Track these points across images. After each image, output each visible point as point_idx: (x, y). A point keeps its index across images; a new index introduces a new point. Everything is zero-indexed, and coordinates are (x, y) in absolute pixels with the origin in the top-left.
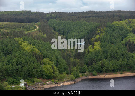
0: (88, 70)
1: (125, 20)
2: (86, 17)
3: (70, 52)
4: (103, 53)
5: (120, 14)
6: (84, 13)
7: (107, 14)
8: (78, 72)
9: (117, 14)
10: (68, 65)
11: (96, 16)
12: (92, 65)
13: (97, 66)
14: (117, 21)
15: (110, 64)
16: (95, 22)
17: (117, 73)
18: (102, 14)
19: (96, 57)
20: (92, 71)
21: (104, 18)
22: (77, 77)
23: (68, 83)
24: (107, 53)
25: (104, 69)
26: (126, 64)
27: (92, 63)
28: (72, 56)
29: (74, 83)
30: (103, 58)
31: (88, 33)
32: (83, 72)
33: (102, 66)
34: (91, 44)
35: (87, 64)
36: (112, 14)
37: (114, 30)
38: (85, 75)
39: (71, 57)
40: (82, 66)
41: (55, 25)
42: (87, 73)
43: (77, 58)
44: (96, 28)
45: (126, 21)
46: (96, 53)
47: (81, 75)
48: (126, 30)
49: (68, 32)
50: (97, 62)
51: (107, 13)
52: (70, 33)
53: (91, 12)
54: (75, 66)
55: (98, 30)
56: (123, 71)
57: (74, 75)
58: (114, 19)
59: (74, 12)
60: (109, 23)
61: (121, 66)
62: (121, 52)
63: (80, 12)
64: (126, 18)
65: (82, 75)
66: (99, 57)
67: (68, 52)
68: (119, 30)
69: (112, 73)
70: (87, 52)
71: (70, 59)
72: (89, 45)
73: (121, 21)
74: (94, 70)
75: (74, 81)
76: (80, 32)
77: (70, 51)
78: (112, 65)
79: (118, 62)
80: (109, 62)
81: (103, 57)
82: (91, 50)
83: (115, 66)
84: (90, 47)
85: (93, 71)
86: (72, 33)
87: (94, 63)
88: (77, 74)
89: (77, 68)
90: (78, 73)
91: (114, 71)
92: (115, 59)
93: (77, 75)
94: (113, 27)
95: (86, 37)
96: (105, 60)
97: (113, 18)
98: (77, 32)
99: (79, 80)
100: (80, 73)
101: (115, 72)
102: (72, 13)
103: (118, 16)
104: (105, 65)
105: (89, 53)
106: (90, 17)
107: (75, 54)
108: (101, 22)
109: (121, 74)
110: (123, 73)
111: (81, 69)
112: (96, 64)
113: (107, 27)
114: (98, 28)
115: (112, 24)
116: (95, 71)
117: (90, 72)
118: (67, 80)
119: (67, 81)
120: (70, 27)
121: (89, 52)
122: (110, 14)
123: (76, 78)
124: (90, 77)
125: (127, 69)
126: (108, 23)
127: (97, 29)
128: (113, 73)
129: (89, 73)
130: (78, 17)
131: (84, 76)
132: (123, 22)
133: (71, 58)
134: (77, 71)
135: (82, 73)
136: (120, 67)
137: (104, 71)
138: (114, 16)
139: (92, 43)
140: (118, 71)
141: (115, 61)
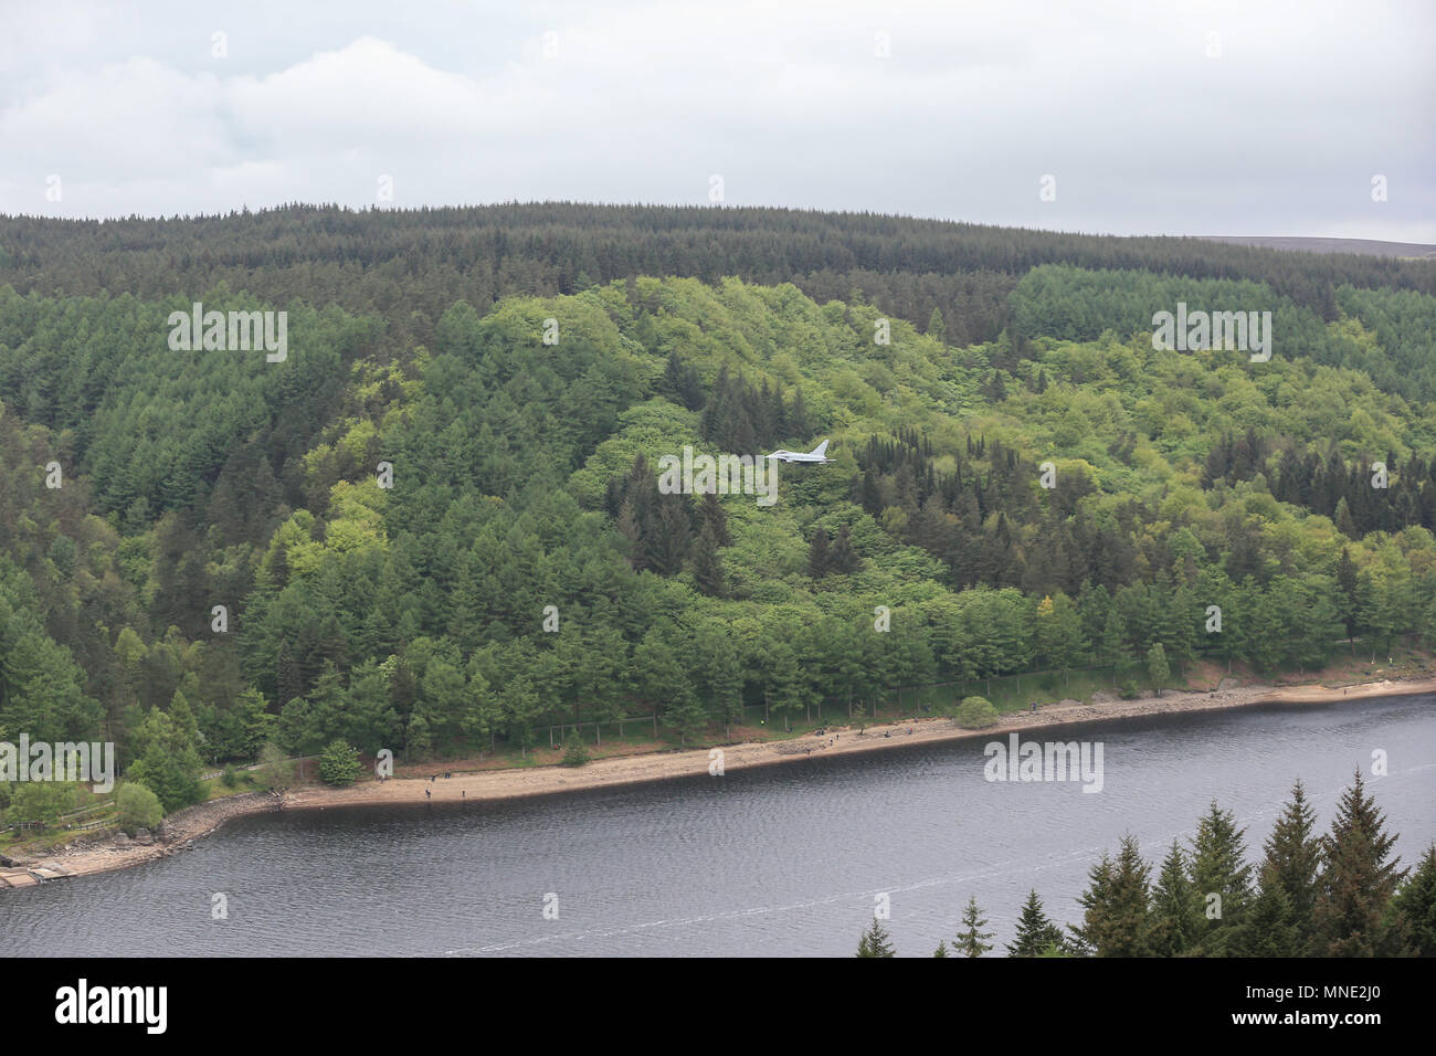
0: (275, 732)
1: (605, 281)
2: (253, 262)
3: (111, 578)
4: (411, 585)
5: (557, 230)
6: (241, 223)
7: (437, 233)
8: (191, 753)
9: (535, 232)
10: (101, 690)
11: (340, 255)
12: (314, 693)
13: (358, 697)
14: (533, 292)
15: (478, 677)
16: (335, 309)
17: (541, 756)
18: (397, 237)
19: (347, 615)
20: (315, 746)
21: (413, 267)
22: (184, 798)
23: (103, 858)
24: (444, 582)
25: (418, 720)
26: (615, 676)
27: (306, 677)
28: (131, 608)
29: (153, 850)
30: (412, 626)
31: (276, 402)
32: (232, 751)
33: (405, 696)
34: (298, 501)
35: (267, 686)
36: (492, 229)
37: (503, 375)
38: (248, 780)
39: (122, 619)
40: (223, 700)
42: (273, 760)
43: (173, 628)
44: (348, 354)
45: (613, 292)
46: (347, 580)
47: (211, 778)
48: (613, 376)
49: (95, 394)
50: (358, 660)
51: (446, 224)
52: (112, 406)
53: (300, 212)
54: (164, 699)
55: (359, 378)
56: (589, 736)
57: (156, 780)
58: (503, 274)
59: (147, 216)
60: (459, 317)
61: (571, 693)
62: (573, 570)
63: (200, 220)
64: (610, 266)
65: (229, 782)
66: (376, 615)
67: (99, 575)
68: (544, 369)
69: (491, 754)
70: (262, 573)
71: (114, 637)
72: (283, 507)
73: (563, 299)
74: (332, 736)
75: (157, 833)
76: (198, 397)
77: (117, 569)
78: (496, 687)
79: (544, 655)
80: (466, 656)
81: (409, 618)
82: (305, 554)
83: (522, 693)
84: (289, 527)
85: (326, 743)
86: (128, 404)
87: (329, 675)
88: (183, 774)
89: (180, 720)
90: (189, 767)
91: (509, 741)
92: (516, 632)
93: (177, 782)
94: (497, 349)
95: (254, 438)
96: (424, 641)
97: (497, 268)
98: (176, 395)
99: (198, 824)
100: (210, 763)
101: (517, 747)
102: (134, 223)
103: (531, 248)
104: (429, 689)
105: (283, 583)
106: (287, 259)
107: (159, 596)
108: (383, 307)
109: (576, 762)
110: (590, 751)
111: (214, 728)
112: (346, 684)
113: (438, 347)
114: (363, 355)
115: (483, 322)
116: (340, 744)
117: (293, 753)
118: (93, 826)
119: (92, 841)
120: (110, 354)
121: (281, 571)
122: (469, 234)
123: (170, 808)
124: (292, 800)
125: (622, 717)
126: (449, 318)
127: (357, 365)
128: (503, 760)
129: (287, 762)
130: (187, 264)
131: (244, 790)
132: (590, 305)
133: (127, 633)
134: (176, 745)
135: (222, 762)
136: (565, 698)
137: (424, 738)
138: (501, 247)
139: (311, 491)
140: (542, 740)
141: (518, 645)
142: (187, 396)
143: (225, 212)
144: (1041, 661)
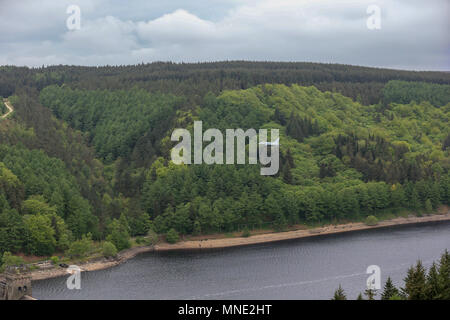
0: (152, 226)
1: (255, 85)
2: (145, 80)
3: (101, 178)
4: (195, 180)
5: (240, 69)
6: (141, 67)
7: (203, 70)
8: (126, 233)
9: (233, 70)
10: (98, 213)
11: (171, 77)
12: (165, 214)
13: (178, 215)
14: (233, 89)
15: (216, 209)
16: (170, 94)
17: (235, 234)
18: (190, 72)
19: (175, 190)
20: (166, 231)
21: (195, 81)
22: (123, 247)
23: (99, 265)
24: (205, 180)
25: (196, 222)
26: (258, 209)
27: (163, 209)
28: (107, 187)
29: (114, 263)
30: (195, 194)
31: (153, 123)
32: (139, 232)
33: (193, 215)
34: (159, 154)
35: (150, 212)
36: (219, 70)
37: (224, 115)
38: (144, 241)
39: (104, 191)
40: (136, 216)
41: (58, 101)
42: (152, 235)
43: (121, 194)
44: (175, 108)
45: (258, 89)
46: (175, 178)
47: (132, 240)
48: (258, 115)
49: (96, 120)
50: (178, 204)
51: (205, 67)
52: (101, 124)
53: (160, 64)
54: (117, 216)
55: (178, 116)
56: (250, 228)
57: (115, 241)
58: (224, 83)
59: (112, 65)
60: (210, 97)
61: (245, 214)
62: (245, 176)
63: (129, 66)
64: (257, 81)
65: (138, 242)
66: (184, 190)
67: (97, 177)
68: (237, 113)
69: (219, 233)
70: (148, 176)
71: (102, 196)
72: (155, 156)
73: (243, 91)
74: (171, 227)
75: (115, 258)
76: (128, 122)
77: (103, 175)
78: (221, 212)
79: (237, 202)
80: (212, 203)
81: (194, 191)
82: (162, 171)
83: (229, 214)
84: (157, 162)
85: (168, 230)
86: (106, 123)
87: (169, 208)
88: (124, 239)
89: (123, 222)
90: (125, 237)
91: (225, 229)
92: (228, 195)
93: (121, 242)
94: (221, 106)
95: (145, 134)
96: (199, 198)
97: (221, 81)
98: (121, 121)
99: (128, 255)
100: (132, 236)
101: (228, 231)
102: (108, 67)
103: (233, 75)
104: (200, 213)
105: (155, 180)
106: (156, 78)
107: (116, 184)
108: (186, 92)
109: (246, 236)
110: (251, 233)
111: (133, 225)
112: (174, 211)
113: (203, 106)
114: (179, 108)
115: (218, 98)
116: (172, 230)
117: (158, 233)
118: (93, 256)
119: (95, 260)
120: (101, 108)
121: (154, 176)
122: (213, 71)
123: (119, 250)
124: (158, 247)
125: (261, 222)
126: (206, 97)
127: (178, 112)
128: (223, 235)
129: (156, 235)
130: (125, 80)
131: (142, 244)
132: (250, 94)
133: (106, 195)
134: (121, 230)
135: (135, 236)
136: (243, 216)
137: (199, 228)
138: (223, 75)
139: (164, 151)
140: (235, 229)
141: (229, 199)
142: (125, 121)
143: (136, 64)
144: (392, 204)
